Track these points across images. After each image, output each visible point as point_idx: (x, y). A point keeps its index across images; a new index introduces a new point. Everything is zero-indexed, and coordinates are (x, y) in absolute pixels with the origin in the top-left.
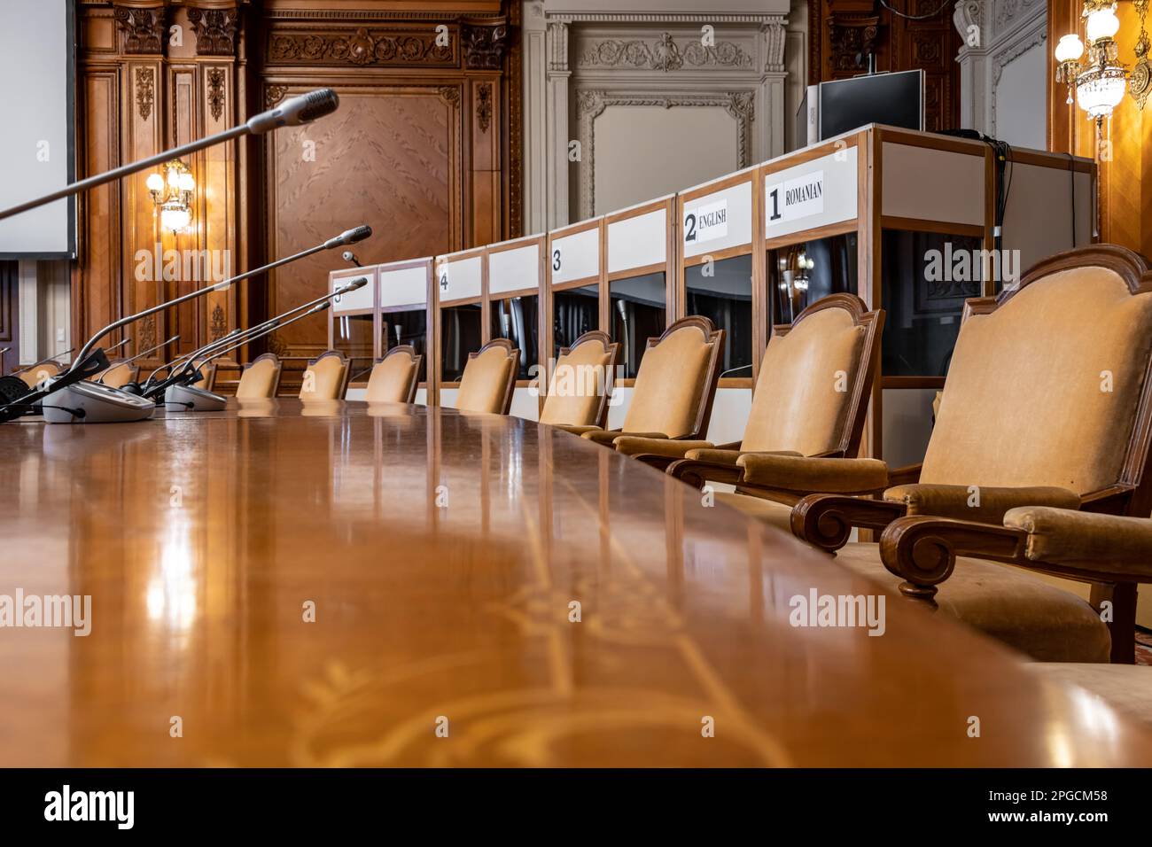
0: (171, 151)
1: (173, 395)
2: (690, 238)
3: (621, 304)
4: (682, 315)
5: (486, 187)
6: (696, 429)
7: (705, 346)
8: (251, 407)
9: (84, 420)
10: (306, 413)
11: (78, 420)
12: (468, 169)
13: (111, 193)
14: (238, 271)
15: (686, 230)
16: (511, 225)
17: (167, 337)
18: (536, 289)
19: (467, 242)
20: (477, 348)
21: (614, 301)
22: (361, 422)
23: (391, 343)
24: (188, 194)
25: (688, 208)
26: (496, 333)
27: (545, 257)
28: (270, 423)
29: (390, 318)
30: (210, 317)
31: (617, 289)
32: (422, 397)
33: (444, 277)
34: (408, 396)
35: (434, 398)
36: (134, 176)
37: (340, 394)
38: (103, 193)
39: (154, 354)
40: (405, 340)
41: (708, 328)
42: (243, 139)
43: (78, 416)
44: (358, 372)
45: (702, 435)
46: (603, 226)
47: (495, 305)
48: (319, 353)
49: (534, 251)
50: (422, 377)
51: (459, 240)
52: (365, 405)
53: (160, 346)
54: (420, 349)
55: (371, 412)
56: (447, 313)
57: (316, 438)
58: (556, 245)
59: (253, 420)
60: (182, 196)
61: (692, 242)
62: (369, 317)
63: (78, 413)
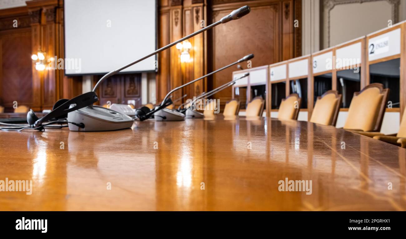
0: (184, 38)
1: (189, 113)
2: (372, 53)
3: (341, 80)
4: (368, 83)
5: (288, 40)
6: (376, 128)
7: (380, 95)
8: (208, 117)
9: (166, 120)
10: (225, 119)
11: (164, 120)
12: (281, 34)
13: (167, 52)
14: (204, 75)
15: (370, 50)
16: (297, 52)
17: (183, 95)
18: (307, 76)
19: (281, 59)
20: (284, 97)
21: (338, 79)
22: (243, 122)
23: (253, 96)
24: (189, 49)
25: (371, 42)
26: (291, 92)
27: (311, 64)
28: (214, 122)
29: (253, 88)
30: (195, 89)
31: (340, 75)
32: (265, 114)
33: (272, 72)
34: (260, 114)
35: (269, 115)
36: (173, 46)
37: (237, 113)
38: (165, 52)
39: (179, 101)
40: (258, 95)
41: (382, 88)
42: (206, 32)
43: (164, 119)
44: (242, 106)
45: (379, 130)
46: (334, 51)
47: (291, 82)
48: (230, 100)
49: (306, 62)
50: (265, 108)
51: (277, 59)
52: (245, 117)
53: (181, 98)
54: (264, 98)
55: (247, 119)
56: (274, 85)
57: (228, 127)
58: (315, 59)
59: (208, 121)
60: (187, 50)
61: (372, 55)
62: (245, 88)
63: (164, 118)
